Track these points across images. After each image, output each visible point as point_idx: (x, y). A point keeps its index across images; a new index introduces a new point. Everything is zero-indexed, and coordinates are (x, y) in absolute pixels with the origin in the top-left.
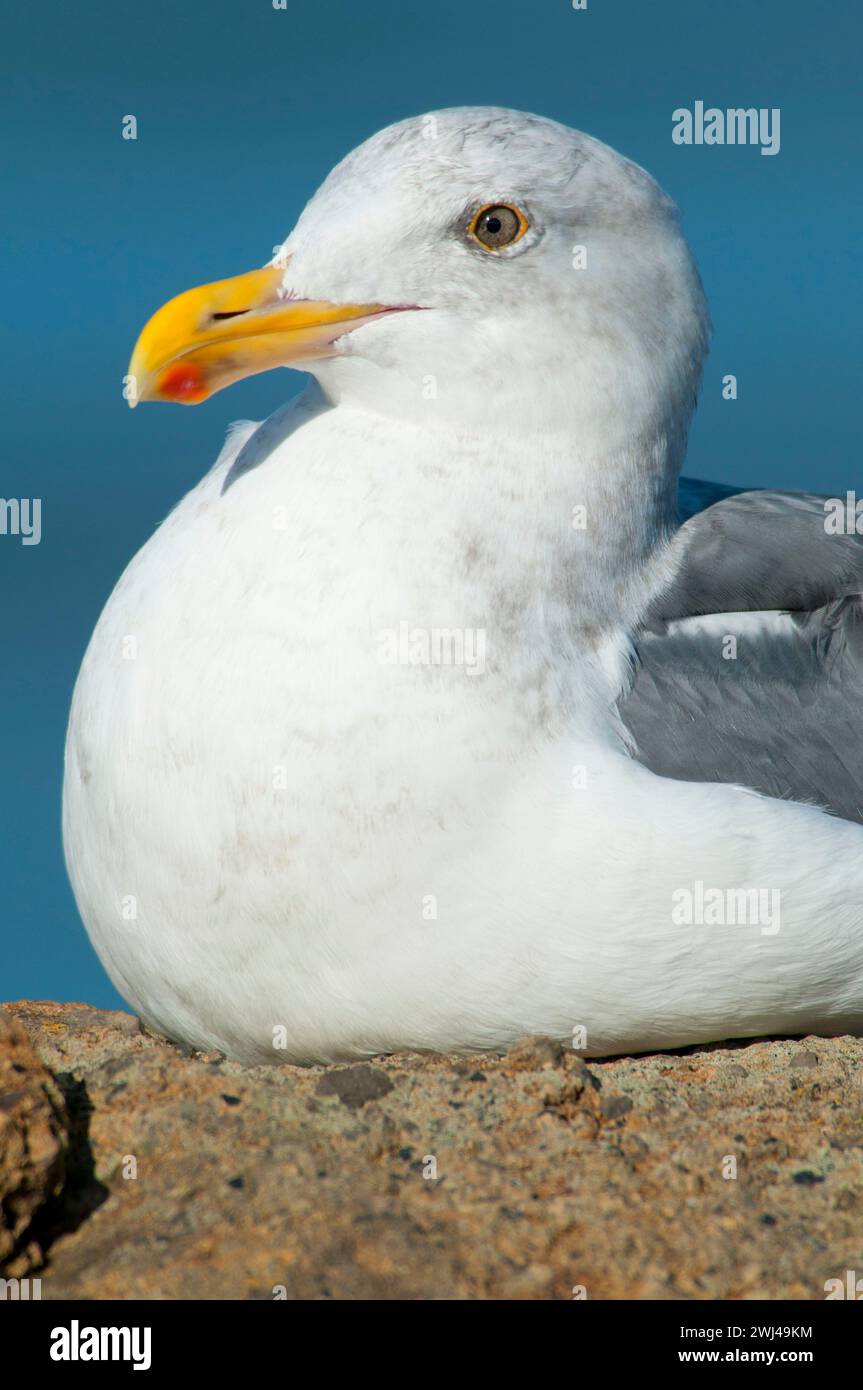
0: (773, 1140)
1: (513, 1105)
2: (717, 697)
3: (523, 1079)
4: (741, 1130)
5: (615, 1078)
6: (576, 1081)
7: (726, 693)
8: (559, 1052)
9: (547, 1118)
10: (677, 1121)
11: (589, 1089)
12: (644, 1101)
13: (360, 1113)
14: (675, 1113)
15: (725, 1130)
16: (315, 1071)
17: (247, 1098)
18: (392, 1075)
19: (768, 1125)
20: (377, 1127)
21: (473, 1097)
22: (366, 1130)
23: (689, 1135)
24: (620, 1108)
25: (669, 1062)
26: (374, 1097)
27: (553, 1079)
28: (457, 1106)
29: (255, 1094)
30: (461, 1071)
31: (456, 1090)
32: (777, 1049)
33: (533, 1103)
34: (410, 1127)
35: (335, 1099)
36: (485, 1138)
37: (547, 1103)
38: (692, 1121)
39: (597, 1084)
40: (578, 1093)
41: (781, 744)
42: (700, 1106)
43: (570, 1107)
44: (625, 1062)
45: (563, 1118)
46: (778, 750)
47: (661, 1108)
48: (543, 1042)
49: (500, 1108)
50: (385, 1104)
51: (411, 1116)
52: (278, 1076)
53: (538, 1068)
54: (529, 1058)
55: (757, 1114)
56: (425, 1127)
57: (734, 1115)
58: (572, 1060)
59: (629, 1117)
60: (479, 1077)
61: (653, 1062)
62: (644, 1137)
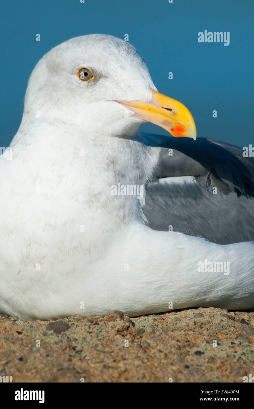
0: (188, 341)
1: (108, 332)
2: (170, 203)
3: (111, 324)
4: (179, 338)
5: (139, 323)
6: (127, 324)
7: (173, 202)
8: (121, 315)
9: (118, 336)
10: (159, 336)
11: (131, 326)
12: (148, 330)
13: (60, 336)
14: (158, 333)
15: (174, 338)
16: (46, 322)
17: (24, 332)
18: (70, 323)
19: (187, 336)
20: (65, 340)
21: (95, 330)
22: (62, 341)
23: (162, 340)
24: (141, 332)
25: (156, 317)
26: (64, 331)
27: (120, 323)
28: (90, 333)
29: (27, 331)
30: (91, 322)
31: (90, 328)
32: (189, 312)
33: (114, 331)
34: (75, 340)
35: (52, 332)
36: (99, 343)
37: (118, 331)
38: (163, 336)
39: (134, 324)
40: (128, 328)
41: (190, 218)
42: (166, 331)
43: (125, 332)
44: (143, 317)
45: (123, 336)
46: (189, 219)
47: (154, 332)
48: (116, 312)
49: (104, 333)
50: (68, 333)
51: (76, 336)
52: (34, 325)
53: (115, 320)
54: (112, 317)
55: (184, 333)
56: (80, 340)
57: (176, 333)
58: (126, 317)
59: (144, 335)
60: (97, 324)
61: (151, 317)
62: (148, 341)
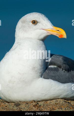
0: (53, 108)
1: (31, 106)
2: (50, 72)
3: (32, 104)
4: (50, 108)
5: (40, 103)
6: (36, 104)
7: (51, 72)
9: (34, 107)
10: (45, 107)
11: (37, 104)
12: (42, 105)
13: (17, 107)
14: (45, 106)
15: (49, 108)
16: (14, 103)
17: (7, 106)
18: (20, 104)
19: (53, 107)
21: (27, 105)
22: (18, 109)
23: (46, 108)
24: (40, 106)
25: (45, 102)
26: (19, 106)
27: (34, 104)
28: (26, 106)
30: (26, 103)
31: (26, 105)
32: (54, 100)
33: (32, 106)
34: (22, 108)
35: (15, 106)
36: (28, 109)
37: (34, 106)
38: (46, 107)
39: (38, 104)
40: (36, 105)
41: (55, 76)
42: (47, 105)
43: (36, 106)
45: (35, 107)
46: (55, 77)
47: (44, 106)
49: (30, 106)
50: (20, 106)
51: (22, 107)
52: (11, 104)
53: (33, 103)
54: (32, 102)
55: (52, 106)
56: (23, 108)
57: (50, 106)
58: (36, 102)
60: (28, 104)
61: (43, 102)
62: (42, 108)
